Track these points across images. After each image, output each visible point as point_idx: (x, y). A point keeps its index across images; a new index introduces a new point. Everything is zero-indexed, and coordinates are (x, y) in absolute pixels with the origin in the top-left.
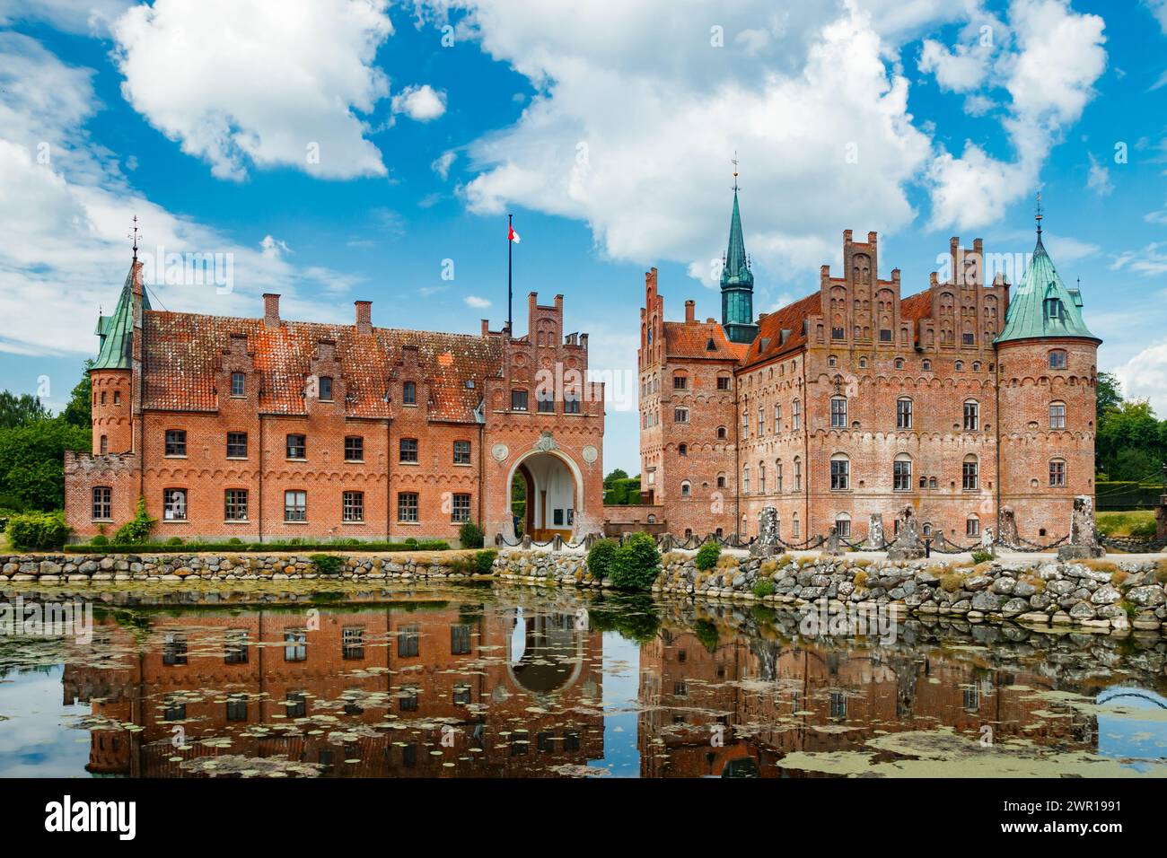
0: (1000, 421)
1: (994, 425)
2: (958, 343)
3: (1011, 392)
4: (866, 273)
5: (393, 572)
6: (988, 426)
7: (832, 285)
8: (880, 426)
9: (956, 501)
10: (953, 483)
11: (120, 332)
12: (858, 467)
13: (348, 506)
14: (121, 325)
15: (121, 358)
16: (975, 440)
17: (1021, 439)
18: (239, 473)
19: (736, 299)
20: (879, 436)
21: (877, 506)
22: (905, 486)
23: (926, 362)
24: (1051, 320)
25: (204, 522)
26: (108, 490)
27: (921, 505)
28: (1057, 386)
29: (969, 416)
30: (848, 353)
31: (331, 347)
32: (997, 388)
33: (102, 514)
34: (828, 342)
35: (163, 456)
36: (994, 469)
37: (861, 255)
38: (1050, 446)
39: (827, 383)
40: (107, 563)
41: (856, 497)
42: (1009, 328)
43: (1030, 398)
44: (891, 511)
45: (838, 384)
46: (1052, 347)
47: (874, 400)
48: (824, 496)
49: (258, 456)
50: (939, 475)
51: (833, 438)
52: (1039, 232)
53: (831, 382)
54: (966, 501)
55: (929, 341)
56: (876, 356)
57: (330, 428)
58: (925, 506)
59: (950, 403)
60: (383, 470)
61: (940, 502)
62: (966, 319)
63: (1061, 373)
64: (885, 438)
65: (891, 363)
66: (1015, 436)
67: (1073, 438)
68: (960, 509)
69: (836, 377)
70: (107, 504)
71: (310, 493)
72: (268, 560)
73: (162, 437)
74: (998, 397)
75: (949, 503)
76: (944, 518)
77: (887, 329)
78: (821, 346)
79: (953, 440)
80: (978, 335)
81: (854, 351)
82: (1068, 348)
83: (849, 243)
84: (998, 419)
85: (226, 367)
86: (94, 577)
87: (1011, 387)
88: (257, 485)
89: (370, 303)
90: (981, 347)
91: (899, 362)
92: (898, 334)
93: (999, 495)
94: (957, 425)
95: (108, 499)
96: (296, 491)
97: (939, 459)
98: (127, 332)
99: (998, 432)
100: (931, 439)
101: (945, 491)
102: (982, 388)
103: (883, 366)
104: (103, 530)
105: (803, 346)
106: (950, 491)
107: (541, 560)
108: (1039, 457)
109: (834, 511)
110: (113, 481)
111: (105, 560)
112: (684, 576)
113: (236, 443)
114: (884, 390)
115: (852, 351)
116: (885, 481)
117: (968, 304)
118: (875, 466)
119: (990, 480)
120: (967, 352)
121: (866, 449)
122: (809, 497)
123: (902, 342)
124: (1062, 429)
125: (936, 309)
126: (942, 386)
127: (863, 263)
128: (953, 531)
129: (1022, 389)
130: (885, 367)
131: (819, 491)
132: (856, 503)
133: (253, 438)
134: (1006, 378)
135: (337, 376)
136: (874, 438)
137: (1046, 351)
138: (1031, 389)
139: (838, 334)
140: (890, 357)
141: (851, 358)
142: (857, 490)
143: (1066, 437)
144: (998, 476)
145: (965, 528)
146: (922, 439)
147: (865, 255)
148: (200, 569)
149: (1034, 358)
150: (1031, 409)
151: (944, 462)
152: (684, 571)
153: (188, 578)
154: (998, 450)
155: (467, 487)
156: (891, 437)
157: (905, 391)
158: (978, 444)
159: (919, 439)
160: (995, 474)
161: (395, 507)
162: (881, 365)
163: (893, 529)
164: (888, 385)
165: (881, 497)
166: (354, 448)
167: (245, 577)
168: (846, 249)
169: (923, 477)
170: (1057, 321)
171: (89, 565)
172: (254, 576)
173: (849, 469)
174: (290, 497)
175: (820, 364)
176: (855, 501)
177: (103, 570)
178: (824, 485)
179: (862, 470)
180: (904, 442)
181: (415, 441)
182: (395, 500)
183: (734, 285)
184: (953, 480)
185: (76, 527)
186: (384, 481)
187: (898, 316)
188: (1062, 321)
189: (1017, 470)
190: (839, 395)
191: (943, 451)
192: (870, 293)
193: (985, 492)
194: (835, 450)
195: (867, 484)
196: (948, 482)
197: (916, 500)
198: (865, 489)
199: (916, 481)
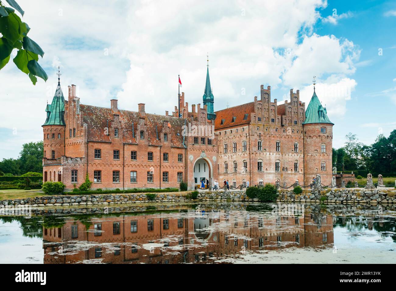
0: (305, 149)
1: (303, 151)
2: (293, 123)
3: (309, 140)
4: (267, 100)
5: (170, 199)
6: (301, 151)
7: (258, 103)
8: (271, 150)
9: (292, 175)
10: (292, 169)
11: (58, 111)
12: (266, 164)
13: (148, 176)
14: (58, 108)
15: (60, 121)
17: (312, 155)
18: (117, 165)
19: (209, 105)
20: (271, 153)
21: (271, 177)
22: (278, 170)
23: (284, 130)
24: (321, 118)
25: (107, 183)
26: (76, 171)
27: (283, 177)
28: (323, 139)
29: (296, 148)
30: (262, 126)
31: (143, 120)
32: (304, 139)
33: (74, 180)
34: (257, 122)
35: (94, 158)
36: (303, 165)
37: (266, 93)
38: (321, 158)
39: (257, 136)
40: (84, 198)
41: (265, 174)
42: (307, 120)
43: (315, 142)
44: (275, 178)
45: (260, 136)
46: (322, 126)
47: (270, 142)
48: (256, 174)
49: (123, 159)
50: (288, 167)
51: (258, 154)
52: (314, 89)
53: (258, 135)
54: (295, 175)
55: (285, 123)
56: (270, 127)
57: (144, 149)
58: (284, 177)
59: (290, 143)
60: (159, 164)
61: (288, 176)
62: (295, 116)
63: (325, 135)
64: (273, 154)
65: (275, 130)
66: (310, 155)
67: (328, 155)
68: (294, 178)
70: (76, 176)
71: (138, 172)
72: (134, 196)
73: (94, 151)
74: (304, 142)
75: (291, 176)
76: (289, 181)
77: (273, 118)
78: (255, 123)
79: (292, 155)
80: (298, 121)
82: (327, 126)
83: (263, 89)
84: (304, 149)
85: (113, 126)
86: (80, 203)
87: (308, 139)
88: (122, 169)
89: (145, 104)
90: (299, 125)
91: (277, 129)
92: (276, 120)
93: (304, 173)
94: (293, 151)
95: (76, 175)
96: (133, 171)
97: (288, 161)
98: (61, 111)
99: (304, 153)
100: (285, 155)
101: (289, 172)
102: (299, 138)
103: (272, 131)
104: (75, 186)
105: (249, 123)
106: (291, 172)
107: (222, 194)
108: (318, 161)
109: (259, 178)
110: (78, 168)
111: (83, 197)
112: (289, 196)
113: (116, 154)
114: (273, 138)
115: (264, 125)
116: (273, 169)
117: (296, 111)
118: (270, 164)
119: (302, 169)
120: (295, 127)
121: (268, 158)
122: (251, 174)
123: (278, 123)
124: (324, 152)
125: (287, 113)
126: (288, 138)
127: (266, 96)
129: (312, 139)
130: (273, 131)
131: (255, 172)
132: (265, 176)
133: (121, 152)
134: (307, 136)
135: (145, 130)
136: (270, 154)
137: (320, 127)
138: (315, 139)
139: (259, 119)
140: (274, 128)
141: (264, 128)
142: (265, 172)
143: (326, 155)
144: (304, 167)
146: (283, 155)
147: (267, 93)
148: (114, 200)
149: (317, 130)
150: (316, 146)
151: (289, 163)
152: (289, 195)
153: (111, 203)
154: (304, 159)
155: (182, 170)
156: (275, 154)
157: (278, 139)
158: (298, 157)
159: (282, 155)
160: (303, 167)
161: (162, 177)
164: (274, 137)
165: (272, 174)
166: (150, 156)
167: (128, 202)
168: (262, 91)
169: (283, 167)
170: (323, 118)
171: (79, 199)
172: (130, 202)
173: (263, 165)
174: (132, 173)
175: (255, 129)
177: (84, 201)
178: (256, 170)
179: (267, 165)
180: (278, 156)
181: (167, 154)
182: (162, 174)
183: (208, 100)
184: (292, 168)
185: (66, 185)
186: (159, 167)
187: (276, 114)
188: (324, 118)
189: (311, 165)
190: (260, 140)
191: (289, 159)
192: (269, 106)
193: (300, 172)
194: (259, 158)
195: (268, 169)
196: (290, 169)
197: (282, 175)
198: (268, 171)
199: (282, 169)
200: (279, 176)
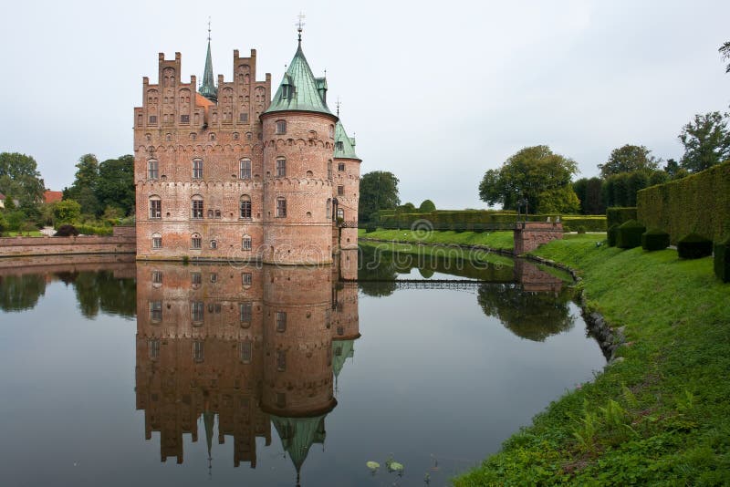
1: (261, 175)
4: (173, 79)
8: (179, 177)
9: (233, 226)
10: (232, 215)
12: (168, 205)
16: (247, 186)
20: (179, 184)
21: (178, 229)
22: (201, 216)
23: (212, 135)
27: (208, 228)
29: (245, 170)
30: (158, 131)
34: (145, 125)
36: (261, 204)
37: (169, 68)
38: (276, 188)
39: (145, 151)
41: (165, 223)
45: (152, 152)
46: (277, 119)
47: (176, 161)
48: (144, 222)
50: (222, 210)
51: (148, 186)
52: (300, 40)
53: (147, 151)
54: (241, 226)
55: (214, 120)
56: (177, 133)
58: (211, 229)
59: (228, 161)
61: (222, 227)
62: (242, 104)
63: (282, 137)
64: (184, 185)
65: (187, 136)
67: (290, 183)
68: (236, 232)
69: (149, 147)
74: (263, 155)
75: (229, 228)
76: (224, 238)
77: (186, 115)
78: (141, 128)
79: (231, 185)
80: (250, 114)
81: (162, 130)
82: (288, 118)
83: (162, 61)
90: (252, 123)
91: (192, 136)
92: (192, 118)
93: (264, 222)
94: (234, 176)
97: (221, 198)
100: (215, 185)
101: (225, 219)
102: (252, 150)
106: (229, 219)
109: (151, 231)
114: (182, 154)
115: (160, 130)
116: (184, 212)
117: (244, 94)
118: (177, 204)
119: (259, 212)
120: (242, 127)
121: (172, 193)
123: (195, 123)
125: (221, 99)
126: (224, 150)
127: (169, 74)
128: (232, 246)
130: (183, 139)
131: (141, 219)
132: (164, 227)
136: (176, 185)
137: (276, 122)
139: (152, 120)
140: (186, 133)
141: (160, 135)
142: (165, 218)
144: (263, 209)
145: (240, 243)
146: (209, 185)
147: (173, 67)
149: (268, 128)
150: (268, 164)
151: (225, 201)
154: (263, 192)
157: (198, 155)
158: (250, 188)
159: (207, 185)
162: (180, 138)
164: (185, 151)
165: (181, 223)
168: (160, 65)
169: (210, 210)
173: (163, 205)
175: (140, 140)
176: (163, 225)
180: (197, 187)
184: (233, 212)
187: (193, 105)
188: (289, 100)
190: (153, 159)
191: (224, 193)
192: (174, 93)
193: (254, 219)
194: (150, 194)
195: (171, 215)
196: (229, 214)
197: (205, 225)
198: (170, 218)
199: (205, 212)
200: (199, 228)
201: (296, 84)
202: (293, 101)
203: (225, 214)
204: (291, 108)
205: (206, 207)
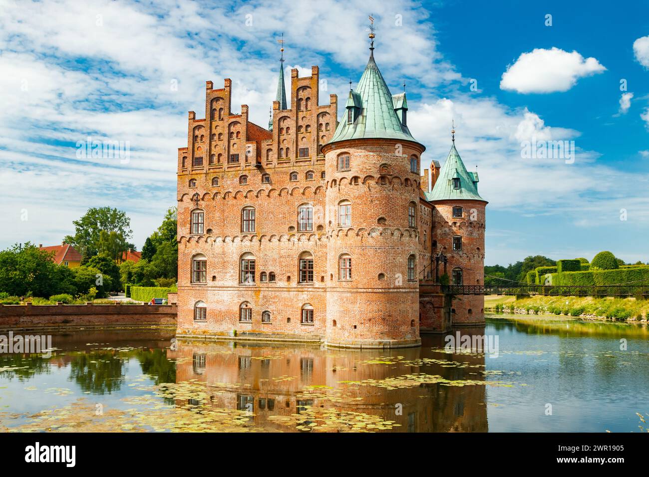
2: (292, 156)
4: (221, 111)
6: (320, 226)
7: (194, 126)
8: (228, 231)
9: (291, 293)
10: (289, 278)
12: (211, 265)
16: (309, 240)
20: (228, 239)
21: (226, 296)
23: (266, 176)
27: (261, 296)
28: (343, 187)
30: (205, 175)
34: (190, 169)
37: (217, 99)
38: (338, 242)
39: (189, 200)
41: (210, 289)
44: (236, 300)
45: (197, 200)
46: (339, 151)
47: (223, 211)
48: (187, 288)
50: (277, 270)
52: (372, 49)
53: (192, 200)
54: (301, 293)
55: (268, 158)
56: (225, 176)
58: (265, 297)
59: (286, 209)
61: (278, 293)
62: (302, 136)
63: (346, 174)
64: (233, 241)
65: (236, 180)
68: (295, 300)
69: (194, 195)
75: (285, 295)
76: (280, 307)
77: (236, 153)
78: (185, 173)
79: (289, 240)
80: (311, 148)
81: (208, 174)
82: (351, 150)
83: (210, 91)
90: (314, 158)
91: (243, 178)
94: (291, 228)
97: (276, 256)
100: (270, 240)
101: (281, 283)
102: (315, 193)
106: (287, 284)
109: (194, 300)
114: (231, 202)
116: (232, 276)
117: (305, 123)
118: (224, 264)
119: (323, 274)
123: (246, 164)
124: (348, 226)
125: (275, 131)
126: (280, 195)
128: (289, 319)
130: (232, 184)
132: (210, 294)
136: (224, 241)
137: (336, 156)
139: (198, 162)
140: (236, 176)
141: (206, 180)
142: (210, 283)
145: (299, 316)
146: (263, 241)
147: (222, 97)
151: (281, 259)
158: (312, 243)
162: (229, 182)
163: (238, 315)
164: (235, 198)
165: (229, 289)
168: (208, 96)
169: (264, 272)
170: (352, 127)
173: (207, 267)
175: (184, 186)
176: (209, 291)
179: (215, 267)
180: (248, 243)
184: (289, 274)
187: (244, 142)
190: (198, 209)
191: (280, 250)
193: (317, 284)
194: (194, 253)
195: (218, 278)
196: (285, 278)
197: (257, 291)
198: (216, 283)
199: (257, 275)
200: (249, 296)
201: (365, 105)
202: (360, 127)
203: (280, 277)
204: (356, 136)
205: (259, 269)
